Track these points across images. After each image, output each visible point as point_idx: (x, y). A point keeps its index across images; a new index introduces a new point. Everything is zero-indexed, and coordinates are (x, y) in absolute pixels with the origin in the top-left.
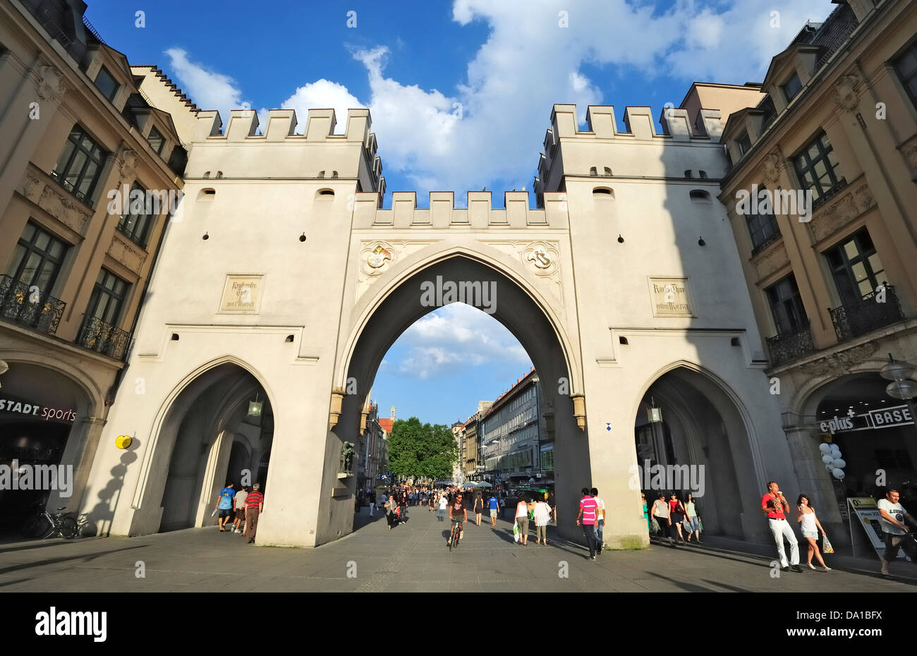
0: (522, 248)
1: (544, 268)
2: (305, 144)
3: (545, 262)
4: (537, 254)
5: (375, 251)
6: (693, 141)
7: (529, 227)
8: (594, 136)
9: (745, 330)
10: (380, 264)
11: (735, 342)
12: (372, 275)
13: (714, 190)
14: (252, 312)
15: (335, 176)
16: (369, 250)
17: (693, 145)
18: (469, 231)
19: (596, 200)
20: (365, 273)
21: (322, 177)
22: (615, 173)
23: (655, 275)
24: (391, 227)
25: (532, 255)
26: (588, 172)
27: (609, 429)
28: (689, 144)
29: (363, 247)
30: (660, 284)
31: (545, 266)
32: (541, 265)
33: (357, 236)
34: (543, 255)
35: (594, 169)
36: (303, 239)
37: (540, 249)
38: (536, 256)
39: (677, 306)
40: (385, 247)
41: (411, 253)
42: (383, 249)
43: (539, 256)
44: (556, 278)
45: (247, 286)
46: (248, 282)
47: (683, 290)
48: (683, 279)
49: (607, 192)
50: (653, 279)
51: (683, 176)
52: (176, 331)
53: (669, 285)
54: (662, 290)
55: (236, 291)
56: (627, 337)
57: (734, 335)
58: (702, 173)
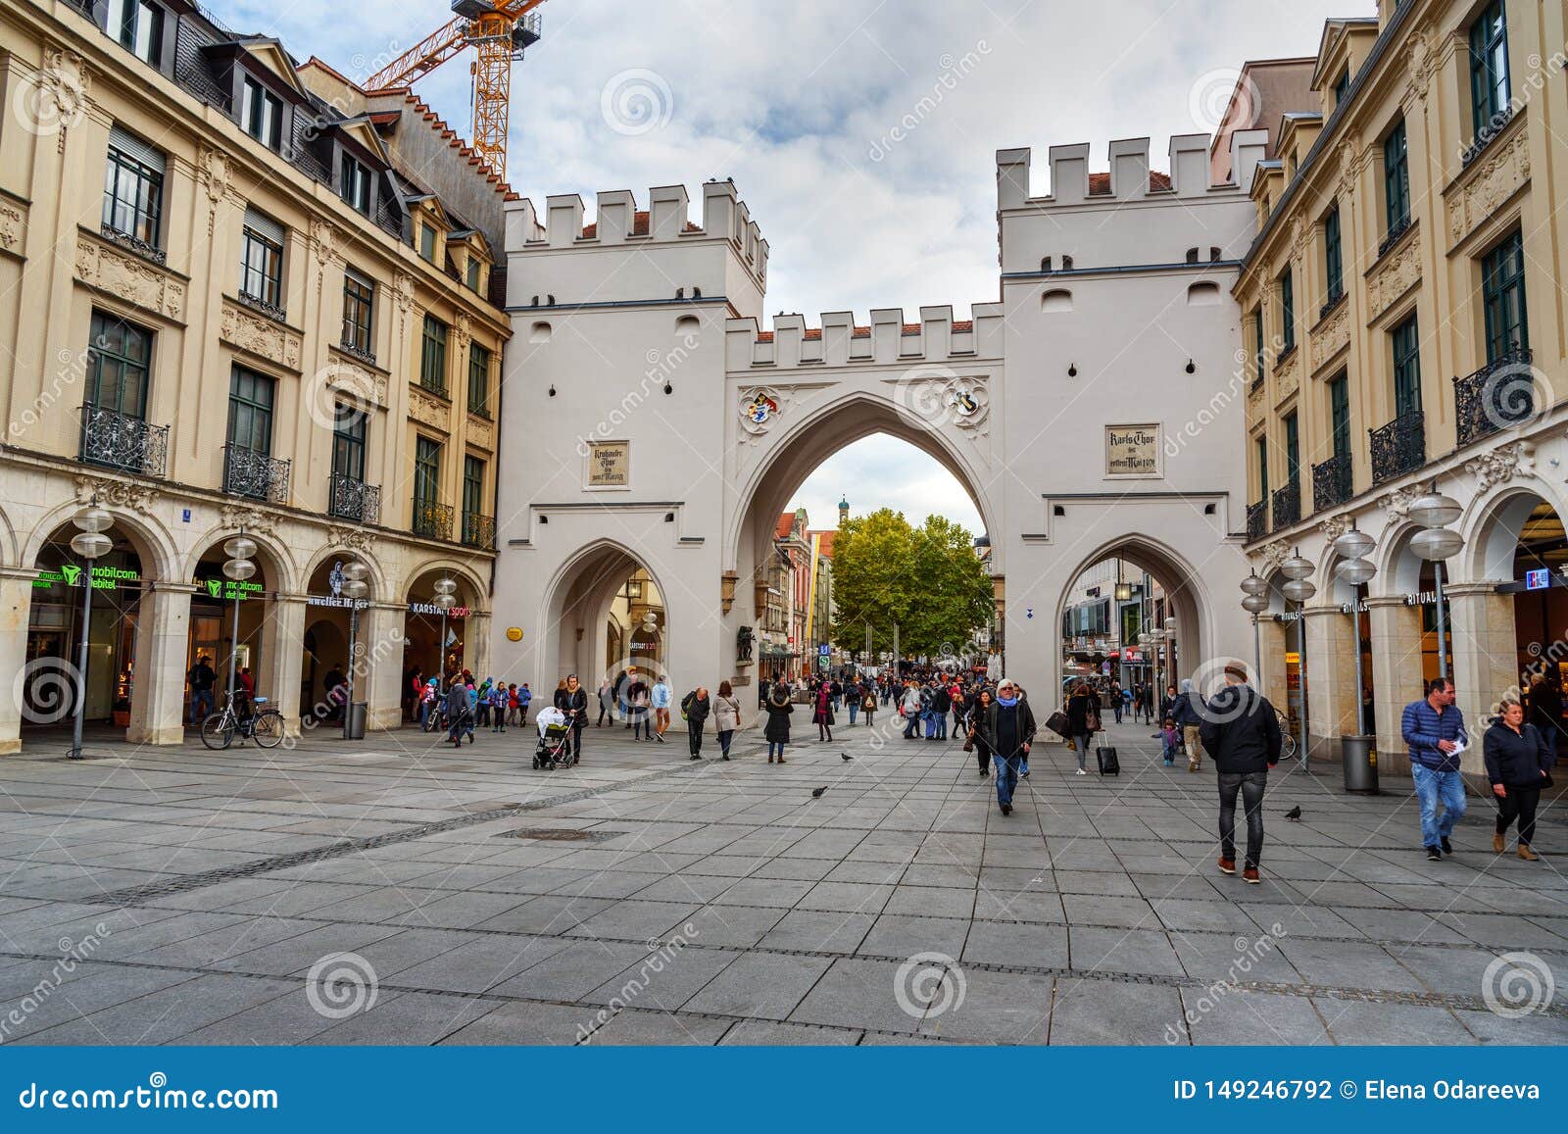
2: (651, 247)
5: (757, 401)
6: (1210, 194)
7: (952, 361)
8: (1052, 204)
9: (1227, 494)
10: (764, 419)
13: (1226, 279)
14: (621, 488)
15: (697, 297)
16: (750, 399)
18: (872, 369)
19: (1045, 312)
21: (679, 299)
22: (1078, 264)
23: (1114, 420)
24: (775, 368)
26: (1038, 268)
27: (1030, 616)
28: (1203, 201)
29: (742, 395)
30: (1120, 434)
33: (736, 383)
35: (1046, 262)
39: (1139, 463)
40: (769, 395)
42: (766, 398)
44: (984, 429)
45: (612, 454)
46: (611, 449)
47: (1150, 440)
48: (1154, 426)
49: (1065, 294)
50: (1109, 427)
51: (1184, 260)
52: (544, 513)
53: (1132, 434)
54: (1121, 441)
55: (600, 460)
56: (1065, 507)
57: (1211, 501)
58: (1215, 252)
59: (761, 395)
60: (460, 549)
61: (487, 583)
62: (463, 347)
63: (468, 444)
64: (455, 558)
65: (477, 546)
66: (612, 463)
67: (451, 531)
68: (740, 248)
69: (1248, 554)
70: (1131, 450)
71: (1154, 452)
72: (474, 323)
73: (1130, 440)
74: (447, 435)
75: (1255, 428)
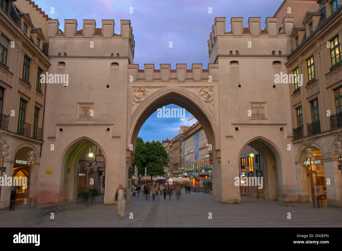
0: (199, 89)
1: (207, 98)
2: (102, 39)
3: (208, 96)
4: (205, 92)
5: (138, 91)
6: (278, 35)
7: (202, 81)
8: (233, 35)
9: (286, 124)
10: (141, 97)
11: (281, 129)
12: (138, 102)
13: (284, 61)
14: (91, 119)
15: (118, 56)
16: (136, 91)
17: (278, 37)
18: (177, 82)
19: (231, 67)
20: (135, 101)
21: (112, 57)
22: (240, 53)
23: (253, 101)
24: (145, 81)
25: (203, 93)
26: (228, 53)
27: (229, 162)
28: (276, 37)
29: (133, 89)
30: (254, 105)
31: (208, 98)
32: (206, 97)
33: (131, 85)
34: (207, 93)
35: (231, 52)
36: (108, 86)
37: (206, 90)
38: (204, 93)
39: (260, 114)
40: (143, 89)
41: (153, 92)
42: (142, 90)
43: (206, 93)
44: (212, 103)
45: (87, 108)
46: (87, 106)
47: (263, 108)
48: (264, 103)
49: (236, 62)
50: (251, 103)
51: (271, 54)
52: (61, 127)
53: (258, 106)
54: (255, 108)
55: (83, 109)
56: (238, 128)
57: (282, 126)
58: (280, 52)
59: (140, 89)
60: (32, 140)
61: (39, 152)
62: (36, 68)
63: (36, 102)
64: (30, 143)
65: (36, 139)
66: (87, 111)
67: (30, 133)
68: (131, 42)
69: (293, 143)
70: (257, 111)
71: (264, 111)
72: (40, 60)
73: (257, 108)
74: (30, 98)
75: (295, 105)
